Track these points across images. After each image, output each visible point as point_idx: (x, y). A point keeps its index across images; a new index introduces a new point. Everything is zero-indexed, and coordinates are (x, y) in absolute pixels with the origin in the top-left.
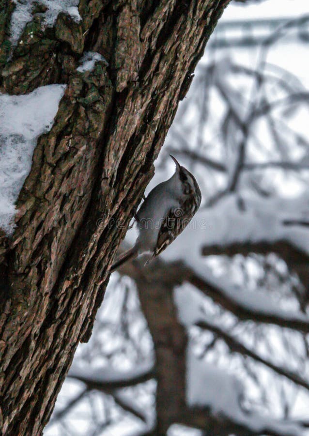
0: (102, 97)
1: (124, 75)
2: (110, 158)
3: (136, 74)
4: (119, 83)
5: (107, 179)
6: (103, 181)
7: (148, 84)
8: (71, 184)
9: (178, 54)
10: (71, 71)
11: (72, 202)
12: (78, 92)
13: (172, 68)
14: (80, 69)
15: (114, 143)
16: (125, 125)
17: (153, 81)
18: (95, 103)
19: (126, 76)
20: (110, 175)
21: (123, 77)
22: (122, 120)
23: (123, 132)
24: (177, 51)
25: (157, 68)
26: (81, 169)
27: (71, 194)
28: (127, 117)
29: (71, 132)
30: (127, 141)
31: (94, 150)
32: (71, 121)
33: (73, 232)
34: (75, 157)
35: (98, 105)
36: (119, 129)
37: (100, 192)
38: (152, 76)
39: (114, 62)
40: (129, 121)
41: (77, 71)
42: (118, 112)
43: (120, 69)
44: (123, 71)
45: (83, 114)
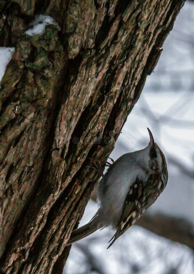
0: (52, 62)
1: (77, 41)
2: (61, 128)
3: (91, 41)
4: (70, 50)
5: (58, 149)
6: (53, 152)
7: (105, 53)
8: (20, 153)
9: (139, 23)
10: (19, 34)
11: (19, 172)
12: (26, 56)
13: (133, 37)
14: (29, 33)
15: (66, 112)
16: (79, 94)
17: (111, 49)
18: (44, 68)
19: (79, 42)
20: (62, 145)
21: (76, 43)
22: (74, 88)
23: (75, 101)
24: (138, 19)
25: (116, 37)
26: (30, 138)
27: (18, 164)
28: (80, 85)
29: (18, 99)
30: (80, 111)
31: (46, 119)
32: (18, 87)
33: (22, 203)
34: (21, 125)
35: (47, 71)
36: (72, 98)
37: (50, 163)
38: (109, 44)
39: (66, 25)
40: (82, 90)
41: (25, 34)
42: (72, 80)
43: (72, 34)
44: (75, 35)
45: (31, 80)
